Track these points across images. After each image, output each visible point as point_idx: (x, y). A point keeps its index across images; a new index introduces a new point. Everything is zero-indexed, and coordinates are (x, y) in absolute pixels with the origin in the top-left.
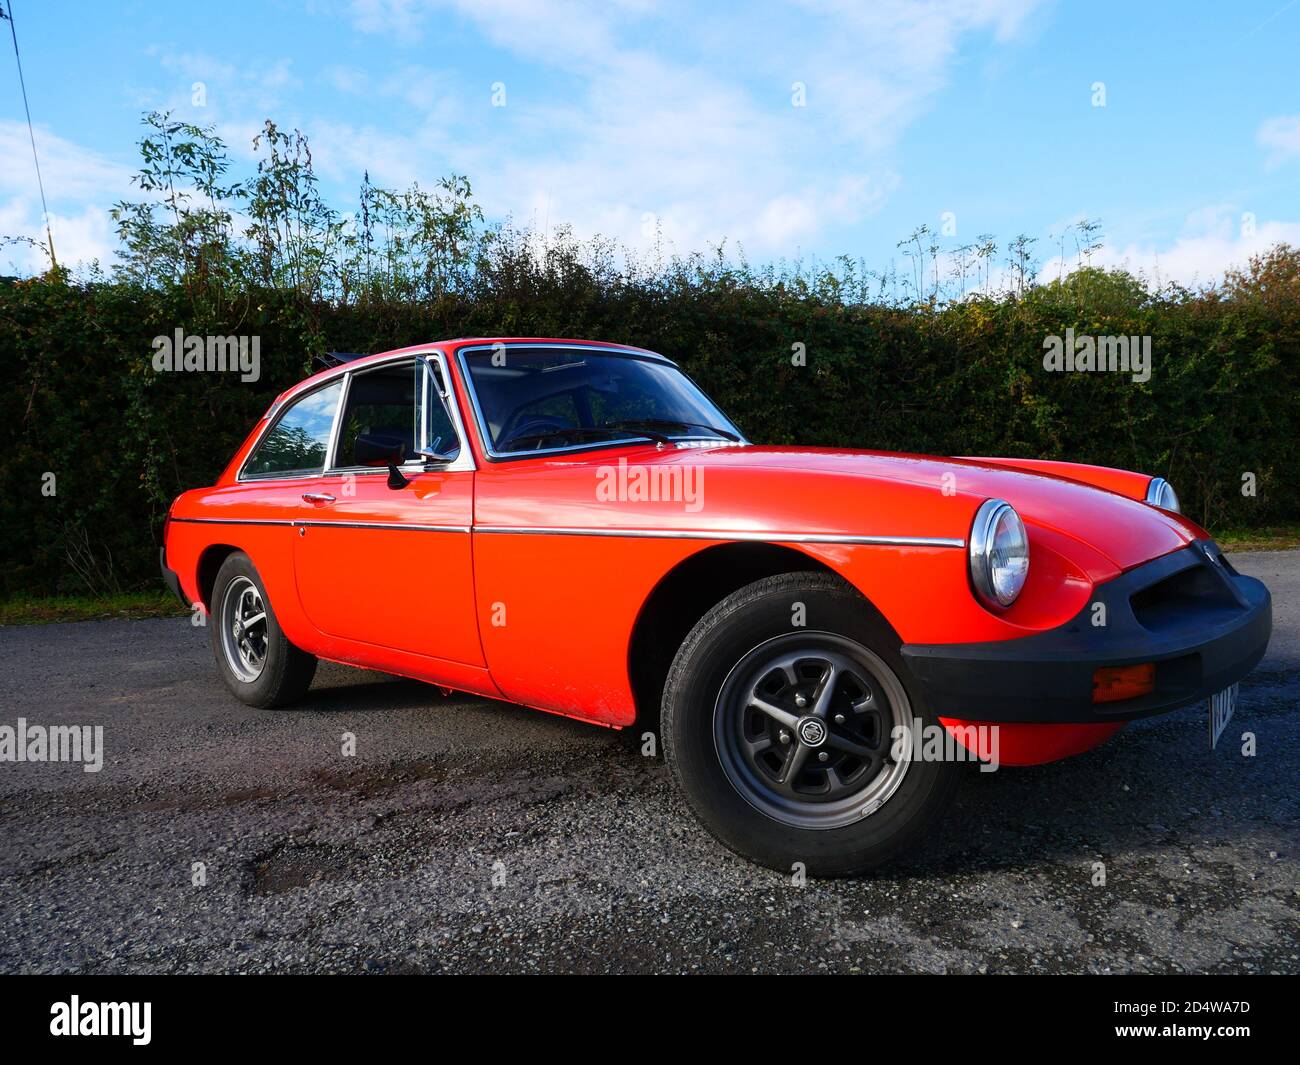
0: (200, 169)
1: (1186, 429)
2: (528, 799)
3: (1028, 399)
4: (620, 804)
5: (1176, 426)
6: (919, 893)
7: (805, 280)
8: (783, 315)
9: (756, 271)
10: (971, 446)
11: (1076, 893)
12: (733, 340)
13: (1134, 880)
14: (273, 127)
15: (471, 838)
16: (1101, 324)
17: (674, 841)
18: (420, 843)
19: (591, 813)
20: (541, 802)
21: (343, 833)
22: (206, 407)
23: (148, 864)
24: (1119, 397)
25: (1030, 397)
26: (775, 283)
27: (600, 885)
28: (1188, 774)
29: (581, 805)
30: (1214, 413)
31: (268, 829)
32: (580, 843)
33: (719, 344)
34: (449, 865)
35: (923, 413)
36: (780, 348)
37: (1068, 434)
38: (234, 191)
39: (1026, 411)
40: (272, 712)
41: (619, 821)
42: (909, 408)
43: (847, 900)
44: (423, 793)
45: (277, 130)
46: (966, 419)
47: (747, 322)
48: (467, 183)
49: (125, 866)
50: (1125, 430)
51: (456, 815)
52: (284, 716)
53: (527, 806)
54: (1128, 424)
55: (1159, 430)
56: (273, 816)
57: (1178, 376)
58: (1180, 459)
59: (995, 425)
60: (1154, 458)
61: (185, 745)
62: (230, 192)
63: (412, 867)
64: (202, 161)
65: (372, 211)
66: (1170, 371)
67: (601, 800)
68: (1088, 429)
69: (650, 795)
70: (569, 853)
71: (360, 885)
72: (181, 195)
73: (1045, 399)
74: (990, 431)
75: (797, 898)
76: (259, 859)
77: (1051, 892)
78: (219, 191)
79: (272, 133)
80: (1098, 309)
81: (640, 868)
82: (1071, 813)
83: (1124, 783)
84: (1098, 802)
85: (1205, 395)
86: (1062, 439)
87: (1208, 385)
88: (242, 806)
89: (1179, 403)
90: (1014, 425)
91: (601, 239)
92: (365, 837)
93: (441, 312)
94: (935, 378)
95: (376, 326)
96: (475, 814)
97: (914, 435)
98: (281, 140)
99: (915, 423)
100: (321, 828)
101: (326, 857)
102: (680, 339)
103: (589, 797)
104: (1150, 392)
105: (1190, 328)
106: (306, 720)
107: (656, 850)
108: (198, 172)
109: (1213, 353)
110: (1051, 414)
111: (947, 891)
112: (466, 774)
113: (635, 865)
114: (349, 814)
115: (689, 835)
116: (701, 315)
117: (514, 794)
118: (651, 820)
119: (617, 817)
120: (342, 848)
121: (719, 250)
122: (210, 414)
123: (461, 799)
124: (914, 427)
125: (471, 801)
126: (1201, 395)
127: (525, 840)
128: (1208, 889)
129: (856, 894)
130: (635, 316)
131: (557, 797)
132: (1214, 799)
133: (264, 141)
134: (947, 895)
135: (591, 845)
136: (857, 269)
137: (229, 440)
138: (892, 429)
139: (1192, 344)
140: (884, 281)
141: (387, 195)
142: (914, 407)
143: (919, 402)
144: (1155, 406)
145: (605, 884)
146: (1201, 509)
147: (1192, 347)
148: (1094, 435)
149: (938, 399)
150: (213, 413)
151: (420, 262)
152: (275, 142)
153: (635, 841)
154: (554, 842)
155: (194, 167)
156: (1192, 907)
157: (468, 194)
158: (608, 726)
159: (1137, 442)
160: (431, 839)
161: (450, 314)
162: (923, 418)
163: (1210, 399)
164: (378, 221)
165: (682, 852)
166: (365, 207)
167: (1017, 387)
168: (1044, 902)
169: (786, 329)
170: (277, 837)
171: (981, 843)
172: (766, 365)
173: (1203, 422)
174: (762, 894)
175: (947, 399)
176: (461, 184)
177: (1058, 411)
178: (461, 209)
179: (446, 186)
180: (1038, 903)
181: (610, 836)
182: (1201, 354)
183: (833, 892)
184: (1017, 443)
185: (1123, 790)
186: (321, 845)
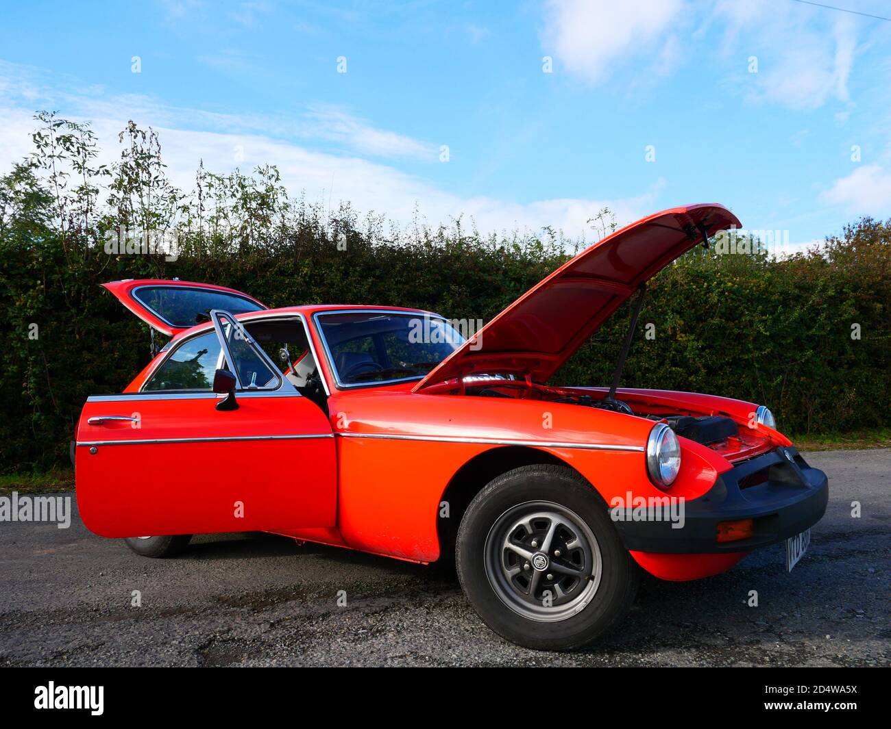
0: (76, 154)
1: (794, 360)
2: (366, 611)
3: (681, 337)
4: (428, 613)
5: (786, 358)
6: (621, 659)
7: (520, 245)
8: (505, 273)
9: (484, 238)
10: (640, 370)
11: (713, 657)
12: (469, 290)
13: (746, 651)
14: (134, 125)
15: (337, 634)
16: (732, 283)
17: (467, 634)
18: (304, 637)
19: (410, 618)
20: (376, 613)
21: (251, 632)
22: (72, 332)
23: (130, 652)
24: (747, 336)
25: (683, 335)
26: (498, 247)
27: (427, 658)
28: (782, 594)
29: (402, 614)
30: (813, 349)
31: (200, 630)
32: (408, 636)
33: (460, 294)
34: (328, 649)
35: (606, 345)
36: (504, 297)
37: (710, 363)
38: (101, 172)
39: (680, 345)
40: (163, 560)
41: (429, 623)
42: (595, 341)
43: (578, 663)
44: (294, 608)
45: (137, 128)
46: (637, 350)
47: (479, 277)
48: (276, 171)
49: (115, 653)
50: (750, 360)
51: (323, 621)
52: (174, 563)
53: (367, 615)
54: (753, 356)
55: (775, 360)
56: (200, 623)
57: (787, 322)
58: (790, 381)
59: (658, 355)
60: (771, 381)
61: (111, 581)
62: (98, 172)
63: (304, 651)
64: (78, 148)
65: (205, 190)
66: (781, 318)
67: (415, 611)
68: (724, 359)
69: (446, 608)
70: (403, 641)
71: (275, 661)
72: (61, 173)
73: (693, 337)
74: (654, 359)
75: (549, 662)
76: (201, 648)
77: (698, 658)
78: (89, 170)
79: (133, 129)
80: (730, 272)
81: (450, 648)
82: (710, 616)
83: (743, 599)
84: (726, 610)
85: (807, 336)
86: (706, 366)
87: (809, 328)
88: (176, 617)
89: (789, 341)
90: (671, 355)
91: (375, 215)
92: (267, 634)
93: (254, 265)
94: (614, 320)
95: (205, 274)
96: (334, 620)
97: (599, 361)
98: (140, 135)
99: (600, 353)
100: (236, 630)
101: (245, 646)
102: (431, 289)
103: (407, 609)
104: (768, 334)
105: (796, 287)
106: (190, 565)
107: (456, 639)
108: (75, 156)
109: (812, 306)
110: (697, 348)
111: (637, 657)
112: (319, 597)
113: (446, 647)
114: (251, 621)
115: (476, 630)
116: (446, 271)
117: (357, 608)
118: (450, 622)
119: (427, 620)
120: (254, 641)
121: (458, 222)
122: (75, 337)
123: (323, 611)
124: (599, 355)
125: (329, 612)
126: (804, 336)
127: (372, 634)
128: (789, 655)
129: (583, 660)
130: (399, 272)
131: (385, 610)
132: (797, 608)
133: (126, 135)
134: (637, 660)
135: (415, 636)
136: (557, 236)
137: (89, 358)
138: (584, 357)
139: (797, 299)
140: (577, 246)
141: (217, 178)
142: (599, 341)
143: (603, 337)
144: (772, 343)
145: (430, 657)
146: (806, 418)
147: (797, 301)
148: (728, 364)
149: (617, 335)
150: (77, 337)
151: (235, 225)
152: (135, 137)
153: (442, 634)
154: (390, 635)
155: (72, 152)
156: (779, 663)
157: (277, 179)
158: (419, 562)
159: (759, 369)
160: (312, 635)
161: (260, 266)
162: (606, 349)
163: (811, 338)
164: (210, 196)
165: (474, 640)
166: (199, 186)
167: (674, 328)
168: (694, 662)
169: (508, 283)
170: (209, 635)
171: (656, 632)
172: (492, 309)
173: (805, 355)
174: (527, 661)
175: (623, 336)
176: (272, 172)
177: (702, 346)
178: (270, 189)
179: (261, 173)
180: (690, 663)
181: (426, 631)
182: (804, 306)
183: (570, 659)
184: (674, 369)
185: (742, 604)
186: (239, 640)
